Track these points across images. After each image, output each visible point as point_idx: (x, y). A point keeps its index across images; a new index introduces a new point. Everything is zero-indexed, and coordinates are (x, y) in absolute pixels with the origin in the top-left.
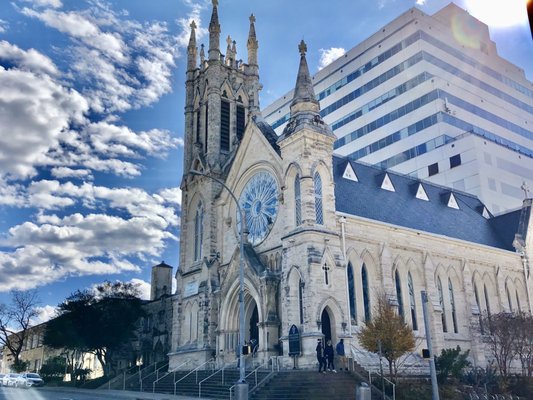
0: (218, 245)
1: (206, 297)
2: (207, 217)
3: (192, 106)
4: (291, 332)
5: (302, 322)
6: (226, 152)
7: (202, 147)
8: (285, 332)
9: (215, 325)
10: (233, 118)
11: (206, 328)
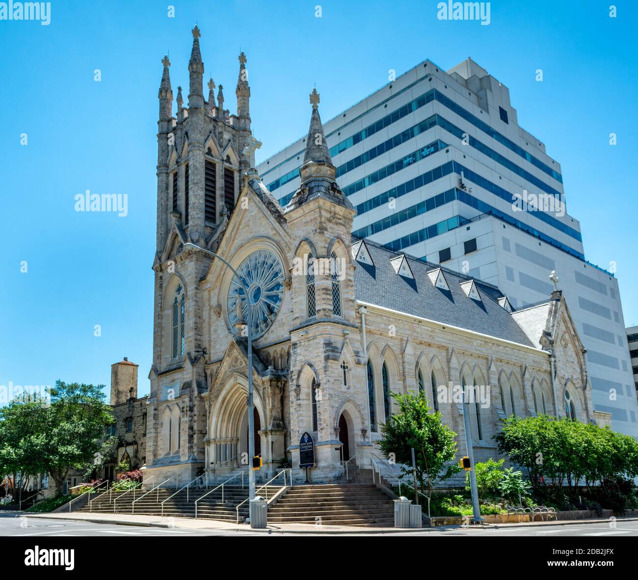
0: (205, 338)
1: (191, 400)
2: (190, 305)
3: (167, 166)
4: (302, 441)
5: (315, 428)
6: (212, 225)
7: (180, 217)
8: (295, 441)
9: (203, 433)
10: (220, 183)
11: (191, 437)
